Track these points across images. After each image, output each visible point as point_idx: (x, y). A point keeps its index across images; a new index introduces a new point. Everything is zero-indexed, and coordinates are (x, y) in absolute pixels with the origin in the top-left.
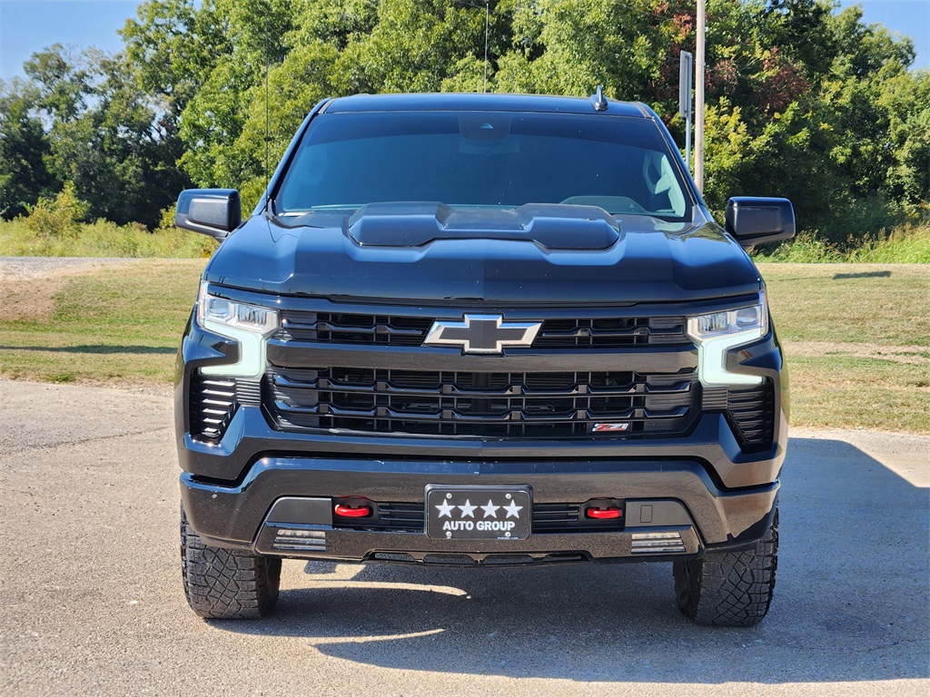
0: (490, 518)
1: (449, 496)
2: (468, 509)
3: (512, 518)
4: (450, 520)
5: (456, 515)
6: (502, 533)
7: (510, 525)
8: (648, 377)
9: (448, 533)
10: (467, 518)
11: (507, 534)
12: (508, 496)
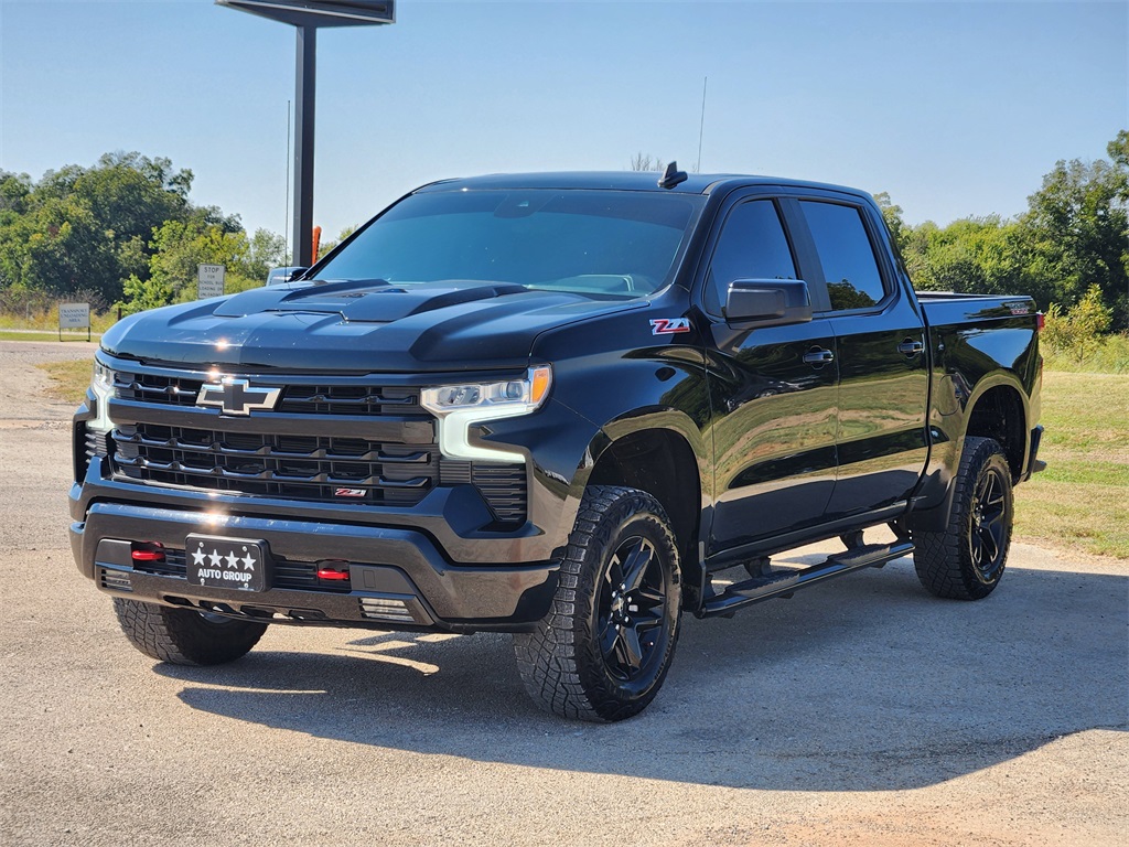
0: (232, 569)
1: (201, 544)
2: (215, 559)
3: (249, 570)
4: (203, 567)
5: (207, 564)
6: (242, 584)
7: (248, 577)
8: (383, 445)
9: (202, 580)
10: (215, 567)
11: (246, 584)
12: (245, 548)
